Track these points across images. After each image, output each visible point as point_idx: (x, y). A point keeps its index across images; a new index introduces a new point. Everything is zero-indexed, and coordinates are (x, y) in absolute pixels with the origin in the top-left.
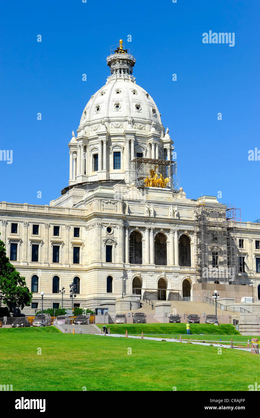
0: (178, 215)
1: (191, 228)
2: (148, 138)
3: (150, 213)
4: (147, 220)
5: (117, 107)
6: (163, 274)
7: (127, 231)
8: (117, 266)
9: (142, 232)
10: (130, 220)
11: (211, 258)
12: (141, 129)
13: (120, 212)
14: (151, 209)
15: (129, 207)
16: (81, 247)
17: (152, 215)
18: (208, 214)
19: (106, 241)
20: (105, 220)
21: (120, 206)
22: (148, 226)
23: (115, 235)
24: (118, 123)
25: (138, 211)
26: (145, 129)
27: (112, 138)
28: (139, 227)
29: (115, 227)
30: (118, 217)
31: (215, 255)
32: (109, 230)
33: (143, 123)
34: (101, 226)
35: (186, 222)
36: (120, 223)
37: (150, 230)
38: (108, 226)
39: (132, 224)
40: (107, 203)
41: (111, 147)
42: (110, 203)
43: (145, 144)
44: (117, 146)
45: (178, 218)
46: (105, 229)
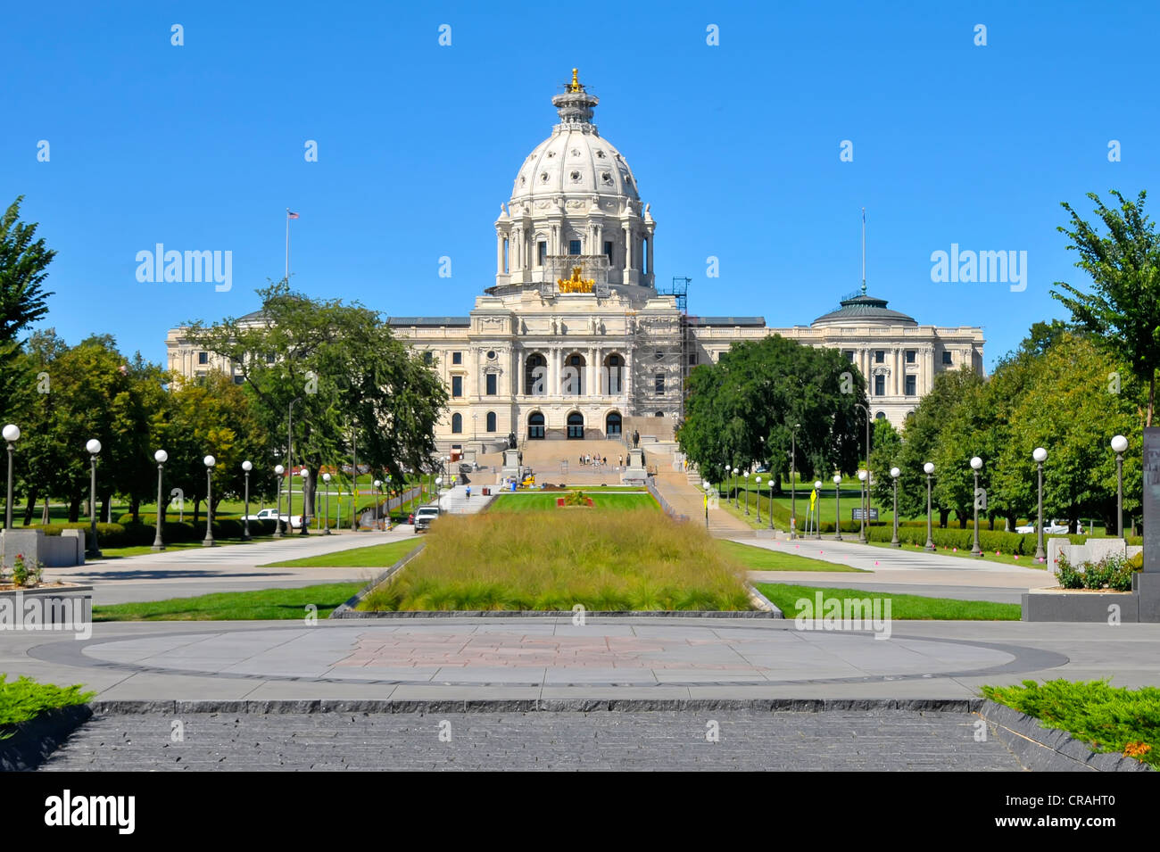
0: (603, 329)
1: (621, 344)
2: (587, 219)
3: (556, 330)
4: (550, 339)
5: (545, 178)
6: (574, 406)
7: (520, 355)
8: (503, 399)
9: (544, 354)
10: (525, 340)
11: (652, 383)
12: (577, 207)
13: (507, 332)
14: (559, 324)
15: (523, 323)
16: (463, 376)
17: (559, 331)
18: (649, 324)
19: (486, 370)
20: (484, 344)
21: (507, 323)
22: (552, 346)
23: (499, 361)
24: (543, 201)
25: (538, 327)
26: (584, 206)
27: (535, 224)
28: (540, 349)
29: (500, 351)
30: (503, 339)
31: (660, 377)
32: (491, 355)
33: (580, 199)
34: (479, 351)
35: (614, 338)
36: (508, 345)
37: (555, 351)
38: (490, 350)
39: (527, 345)
40: (488, 322)
41: (533, 236)
42: (493, 321)
43: (584, 227)
44: (541, 234)
45: (600, 333)
46: (484, 356)
